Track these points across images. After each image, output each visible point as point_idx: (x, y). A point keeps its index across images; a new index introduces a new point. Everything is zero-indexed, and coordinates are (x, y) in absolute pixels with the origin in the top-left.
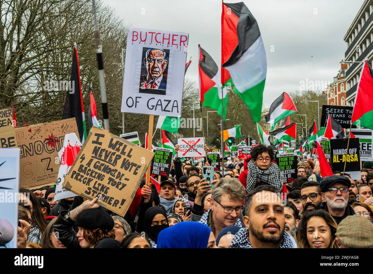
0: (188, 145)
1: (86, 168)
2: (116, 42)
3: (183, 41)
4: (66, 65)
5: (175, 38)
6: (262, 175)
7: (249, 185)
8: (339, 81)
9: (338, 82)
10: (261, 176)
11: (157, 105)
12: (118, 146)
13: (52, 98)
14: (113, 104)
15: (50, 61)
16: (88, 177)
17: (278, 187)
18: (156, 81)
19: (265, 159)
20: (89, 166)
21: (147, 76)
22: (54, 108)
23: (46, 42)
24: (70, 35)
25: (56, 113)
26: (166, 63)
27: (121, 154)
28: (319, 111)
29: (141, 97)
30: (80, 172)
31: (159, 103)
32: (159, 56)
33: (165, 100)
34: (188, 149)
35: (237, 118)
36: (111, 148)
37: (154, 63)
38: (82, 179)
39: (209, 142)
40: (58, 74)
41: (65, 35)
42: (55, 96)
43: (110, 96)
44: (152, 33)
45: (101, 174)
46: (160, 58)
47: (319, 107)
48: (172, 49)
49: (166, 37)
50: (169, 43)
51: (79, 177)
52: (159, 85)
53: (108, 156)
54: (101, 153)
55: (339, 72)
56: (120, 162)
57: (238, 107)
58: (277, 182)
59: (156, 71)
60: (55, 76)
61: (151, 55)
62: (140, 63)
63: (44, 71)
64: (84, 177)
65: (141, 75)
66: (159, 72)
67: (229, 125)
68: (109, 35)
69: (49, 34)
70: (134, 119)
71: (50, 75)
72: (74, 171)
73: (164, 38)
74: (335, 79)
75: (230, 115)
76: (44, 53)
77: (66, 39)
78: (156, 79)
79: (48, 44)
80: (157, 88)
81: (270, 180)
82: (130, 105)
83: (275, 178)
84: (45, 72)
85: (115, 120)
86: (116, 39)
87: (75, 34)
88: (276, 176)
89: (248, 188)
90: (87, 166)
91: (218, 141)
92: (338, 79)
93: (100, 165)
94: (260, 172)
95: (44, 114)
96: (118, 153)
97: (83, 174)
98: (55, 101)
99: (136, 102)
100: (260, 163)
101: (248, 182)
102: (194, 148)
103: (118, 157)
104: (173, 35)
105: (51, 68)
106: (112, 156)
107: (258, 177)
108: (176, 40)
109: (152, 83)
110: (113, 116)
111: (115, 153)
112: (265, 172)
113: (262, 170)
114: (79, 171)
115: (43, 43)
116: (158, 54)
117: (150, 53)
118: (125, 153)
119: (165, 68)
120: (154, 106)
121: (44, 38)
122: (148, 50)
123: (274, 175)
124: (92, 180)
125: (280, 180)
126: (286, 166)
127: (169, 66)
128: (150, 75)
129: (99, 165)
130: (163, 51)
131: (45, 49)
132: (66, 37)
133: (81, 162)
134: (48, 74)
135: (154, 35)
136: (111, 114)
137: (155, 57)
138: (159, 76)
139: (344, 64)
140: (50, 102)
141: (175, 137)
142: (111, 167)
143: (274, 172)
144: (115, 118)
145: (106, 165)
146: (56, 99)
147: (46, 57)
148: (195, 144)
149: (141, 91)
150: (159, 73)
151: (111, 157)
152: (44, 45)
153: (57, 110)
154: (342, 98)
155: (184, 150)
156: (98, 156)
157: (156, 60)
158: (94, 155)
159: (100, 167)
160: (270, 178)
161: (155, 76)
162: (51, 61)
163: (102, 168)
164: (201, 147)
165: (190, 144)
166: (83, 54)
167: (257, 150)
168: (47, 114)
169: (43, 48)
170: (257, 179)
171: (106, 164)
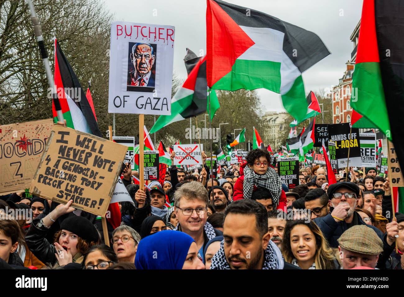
0: (185, 153)
1: (54, 170)
2: (106, 38)
3: (170, 35)
4: (52, 63)
5: (161, 31)
6: (259, 179)
7: (246, 191)
8: (345, 83)
9: (343, 84)
10: (258, 181)
11: (146, 103)
12: (86, 143)
13: (36, 100)
14: (103, 106)
15: (33, 58)
16: (58, 179)
17: (277, 192)
18: (144, 78)
19: (263, 164)
20: (57, 168)
21: (134, 73)
22: (38, 110)
23: (29, 37)
24: (55, 30)
25: (41, 115)
26: (153, 58)
27: (91, 151)
28: (324, 115)
29: (129, 96)
30: (48, 175)
31: (149, 101)
32: (146, 51)
33: (154, 98)
34: (184, 156)
35: (237, 122)
36: (79, 146)
37: (142, 59)
38: (51, 182)
39: (207, 148)
40: (42, 73)
41: (50, 30)
42: (39, 96)
43: (99, 97)
44: (138, 27)
45: (72, 175)
46: (148, 53)
47: (324, 110)
48: (160, 44)
49: (152, 30)
50: (155, 37)
51: (48, 181)
52: (147, 82)
53: (77, 155)
54: (68, 152)
55: (344, 74)
56: (91, 160)
57: (238, 110)
58: (275, 186)
59: (144, 68)
60: (39, 75)
61: (138, 51)
62: (127, 59)
63: (27, 69)
64: (53, 180)
65: (128, 72)
66: (147, 68)
67: (229, 129)
68: (99, 30)
69: (32, 28)
70: (127, 122)
71: (33, 74)
72: (40, 175)
73: (151, 32)
74: (341, 81)
75: (229, 119)
76: (26, 49)
77: (51, 35)
78: (144, 76)
79: (31, 40)
80: (145, 85)
81: (268, 184)
82: (118, 104)
83: (273, 183)
84: (28, 71)
85: (106, 124)
86: (106, 35)
87: (60, 29)
88: (274, 181)
89: (245, 195)
90: (55, 168)
91: (217, 147)
92: (344, 81)
93: (70, 166)
94: (256, 177)
95: (27, 117)
96: (87, 151)
97: (51, 177)
98: (39, 102)
99: (124, 101)
100: (257, 168)
101: (245, 188)
102: (191, 155)
103: (88, 155)
104: (159, 29)
105: (35, 66)
106: (82, 154)
107: (254, 182)
108: (162, 34)
109: (140, 80)
110: (103, 119)
111: (84, 151)
112: (262, 177)
113: (258, 174)
114: (46, 174)
115: (25, 39)
116: (145, 49)
117: (137, 48)
118: (96, 150)
119: (153, 64)
120: (144, 105)
121: (26, 33)
122: (135, 46)
123: (272, 179)
124: (63, 182)
125: (278, 185)
126: (287, 171)
127: (157, 61)
128: (138, 72)
129: (68, 165)
130: (150, 46)
131: (27, 45)
132: (51, 32)
133: (47, 164)
134: (31, 72)
135: (140, 29)
136: (101, 117)
137: (142, 53)
138: (147, 73)
139: (350, 66)
140: (33, 103)
141: (171, 141)
142: (82, 166)
143: (271, 176)
144: (105, 121)
145: (76, 165)
146: (40, 100)
147: (29, 54)
148: (192, 152)
149: (129, 89)
150: (146, 70)
151: (81, 156)
152: (27, 41)
153: (41, 112)
154: (347, 101)
155: (181, 158)
156: (66, 156)
157: (144, 56)
158: (60, 155)
159: (70, 167)
160: (267, 183)
161: (143, 73)
162: (35, 58)
163: (72, 168)
164: (198, 154)
165: (186, 151)
166: (70, 52)
167: (254, 154)
168: (30, 116)
169: (25, 43)
170: (254, 184)
171: (76, 163)
